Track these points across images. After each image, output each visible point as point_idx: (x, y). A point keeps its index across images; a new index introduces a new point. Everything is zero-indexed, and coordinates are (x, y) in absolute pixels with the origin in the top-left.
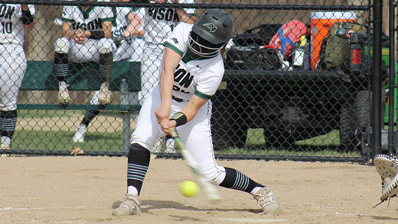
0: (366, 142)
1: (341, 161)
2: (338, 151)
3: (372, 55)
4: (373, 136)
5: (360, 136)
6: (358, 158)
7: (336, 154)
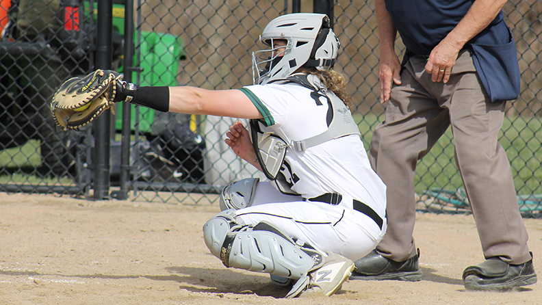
0: (84, 160)
1: (41, 192)
2: (37, 176)
3: (96, 17)
4: (95, 151)
5: (74, 150)
6: (70, 187)
7: (33, 180)
